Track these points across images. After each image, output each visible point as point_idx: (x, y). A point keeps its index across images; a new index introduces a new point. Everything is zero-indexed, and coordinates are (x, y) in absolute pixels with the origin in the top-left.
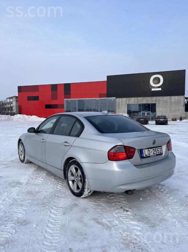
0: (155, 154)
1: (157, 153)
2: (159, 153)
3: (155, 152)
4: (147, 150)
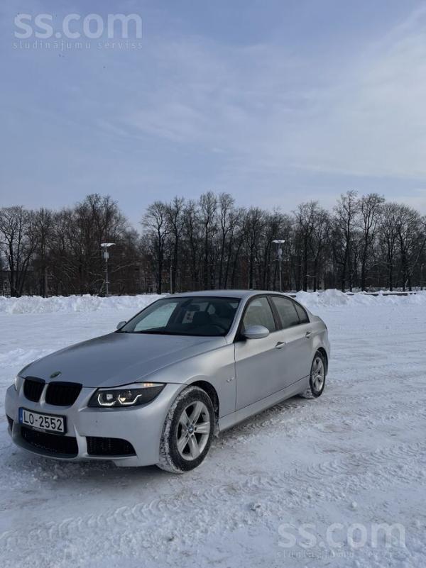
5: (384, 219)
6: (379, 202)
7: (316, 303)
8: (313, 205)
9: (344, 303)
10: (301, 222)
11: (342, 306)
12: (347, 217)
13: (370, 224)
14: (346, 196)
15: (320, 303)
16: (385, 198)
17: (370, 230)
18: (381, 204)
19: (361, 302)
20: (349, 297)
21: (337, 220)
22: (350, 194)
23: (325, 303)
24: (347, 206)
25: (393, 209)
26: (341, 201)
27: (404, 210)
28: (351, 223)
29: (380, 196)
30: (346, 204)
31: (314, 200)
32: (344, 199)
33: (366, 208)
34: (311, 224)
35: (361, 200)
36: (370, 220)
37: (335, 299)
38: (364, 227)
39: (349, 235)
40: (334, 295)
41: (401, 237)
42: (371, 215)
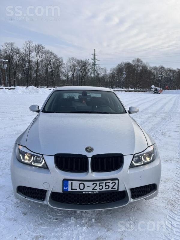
5: (44, 56)
6: (42, 48)
7: (25, 92)
8: (12, 44)
9: (38, 92)
10: (6, 52)
11: (37, 94)
12: (28, 53)
13: (39, 58)
14: (28, 42)
15: (27, 92)
16: (45, 47)
17: (39, 61)
18: (43, 49)
19: (45, 93)
20: (40, 90)
21: (24, 53)
22: (30, 42)
23: (30, 92)
24: (28, 47)
25: (48, 52)
26: (26, 45)
27: (52, 54)
28: (30, 56)
29: (43, 45)
30: (28, 46)
31: (13, 42)
32: (27, 44)
33: (37, 50)
34: (11, 54)
35: (35, 46)
36: (39, 56)
37: (33, 91)
38: (36, 59)
39: (30, 62)
40: (33, 89)
41: (51, 65)
42: (39, 54)
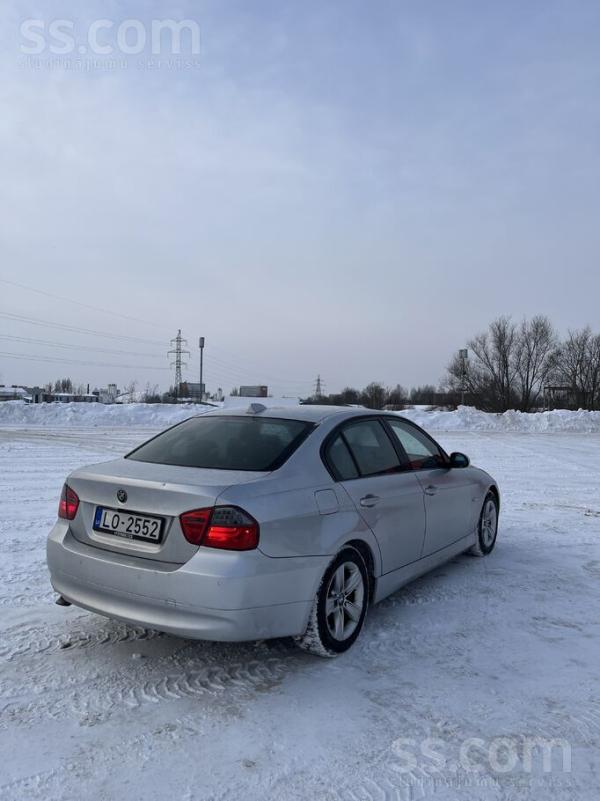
0: (133, 533)
1: (140, 534)
2: (148, 536)
3: (133, 528)
4: (113, 513)
